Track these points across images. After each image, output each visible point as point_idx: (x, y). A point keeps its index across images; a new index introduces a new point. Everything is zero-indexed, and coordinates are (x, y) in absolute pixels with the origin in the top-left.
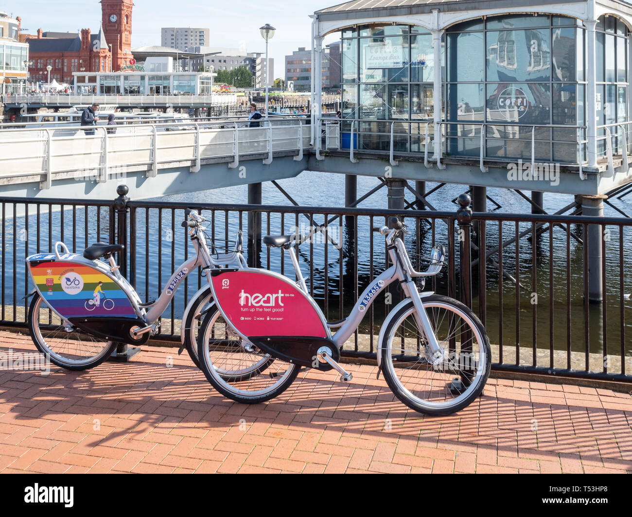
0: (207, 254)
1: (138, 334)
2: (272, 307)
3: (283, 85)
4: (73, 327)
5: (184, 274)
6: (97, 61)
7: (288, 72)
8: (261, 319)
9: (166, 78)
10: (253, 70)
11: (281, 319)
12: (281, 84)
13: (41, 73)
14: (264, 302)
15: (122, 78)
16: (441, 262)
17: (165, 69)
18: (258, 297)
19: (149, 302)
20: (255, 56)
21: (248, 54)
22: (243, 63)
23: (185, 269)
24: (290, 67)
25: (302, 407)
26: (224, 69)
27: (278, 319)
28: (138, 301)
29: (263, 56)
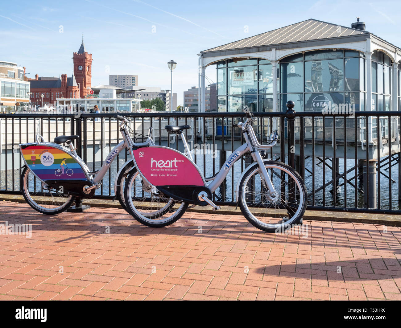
0: (130, 138)
1: (88, 190)
2: (170, 168)
3: (183, 110)
4: (48, 187)
5: (116, 153)
6: (71, 93)
7: (185, 101)
8: (164, 175)
9: (113, 102)
10: (164, 101)
11: (176, 175)
12: (181, 109)
13: (38, 100)
14: (166, 165)
15: (86, 102)
16: (276, 139)
17: (112, 97)
18: (161, 162)
19: (95, 171)
20: (165, 92)
21: (161, 91)
22: (158, 96)
23: (117, 149)
24: (187, 98)
25: (189, 229)
26: (147, 99)
27: (174, 175)
28: (88, 171)
29: (170, 92)
